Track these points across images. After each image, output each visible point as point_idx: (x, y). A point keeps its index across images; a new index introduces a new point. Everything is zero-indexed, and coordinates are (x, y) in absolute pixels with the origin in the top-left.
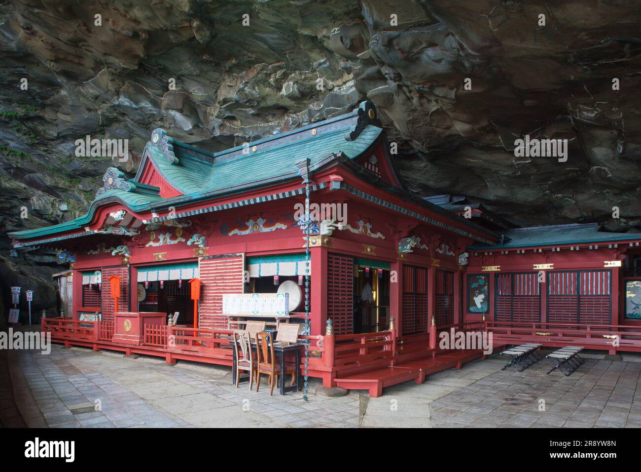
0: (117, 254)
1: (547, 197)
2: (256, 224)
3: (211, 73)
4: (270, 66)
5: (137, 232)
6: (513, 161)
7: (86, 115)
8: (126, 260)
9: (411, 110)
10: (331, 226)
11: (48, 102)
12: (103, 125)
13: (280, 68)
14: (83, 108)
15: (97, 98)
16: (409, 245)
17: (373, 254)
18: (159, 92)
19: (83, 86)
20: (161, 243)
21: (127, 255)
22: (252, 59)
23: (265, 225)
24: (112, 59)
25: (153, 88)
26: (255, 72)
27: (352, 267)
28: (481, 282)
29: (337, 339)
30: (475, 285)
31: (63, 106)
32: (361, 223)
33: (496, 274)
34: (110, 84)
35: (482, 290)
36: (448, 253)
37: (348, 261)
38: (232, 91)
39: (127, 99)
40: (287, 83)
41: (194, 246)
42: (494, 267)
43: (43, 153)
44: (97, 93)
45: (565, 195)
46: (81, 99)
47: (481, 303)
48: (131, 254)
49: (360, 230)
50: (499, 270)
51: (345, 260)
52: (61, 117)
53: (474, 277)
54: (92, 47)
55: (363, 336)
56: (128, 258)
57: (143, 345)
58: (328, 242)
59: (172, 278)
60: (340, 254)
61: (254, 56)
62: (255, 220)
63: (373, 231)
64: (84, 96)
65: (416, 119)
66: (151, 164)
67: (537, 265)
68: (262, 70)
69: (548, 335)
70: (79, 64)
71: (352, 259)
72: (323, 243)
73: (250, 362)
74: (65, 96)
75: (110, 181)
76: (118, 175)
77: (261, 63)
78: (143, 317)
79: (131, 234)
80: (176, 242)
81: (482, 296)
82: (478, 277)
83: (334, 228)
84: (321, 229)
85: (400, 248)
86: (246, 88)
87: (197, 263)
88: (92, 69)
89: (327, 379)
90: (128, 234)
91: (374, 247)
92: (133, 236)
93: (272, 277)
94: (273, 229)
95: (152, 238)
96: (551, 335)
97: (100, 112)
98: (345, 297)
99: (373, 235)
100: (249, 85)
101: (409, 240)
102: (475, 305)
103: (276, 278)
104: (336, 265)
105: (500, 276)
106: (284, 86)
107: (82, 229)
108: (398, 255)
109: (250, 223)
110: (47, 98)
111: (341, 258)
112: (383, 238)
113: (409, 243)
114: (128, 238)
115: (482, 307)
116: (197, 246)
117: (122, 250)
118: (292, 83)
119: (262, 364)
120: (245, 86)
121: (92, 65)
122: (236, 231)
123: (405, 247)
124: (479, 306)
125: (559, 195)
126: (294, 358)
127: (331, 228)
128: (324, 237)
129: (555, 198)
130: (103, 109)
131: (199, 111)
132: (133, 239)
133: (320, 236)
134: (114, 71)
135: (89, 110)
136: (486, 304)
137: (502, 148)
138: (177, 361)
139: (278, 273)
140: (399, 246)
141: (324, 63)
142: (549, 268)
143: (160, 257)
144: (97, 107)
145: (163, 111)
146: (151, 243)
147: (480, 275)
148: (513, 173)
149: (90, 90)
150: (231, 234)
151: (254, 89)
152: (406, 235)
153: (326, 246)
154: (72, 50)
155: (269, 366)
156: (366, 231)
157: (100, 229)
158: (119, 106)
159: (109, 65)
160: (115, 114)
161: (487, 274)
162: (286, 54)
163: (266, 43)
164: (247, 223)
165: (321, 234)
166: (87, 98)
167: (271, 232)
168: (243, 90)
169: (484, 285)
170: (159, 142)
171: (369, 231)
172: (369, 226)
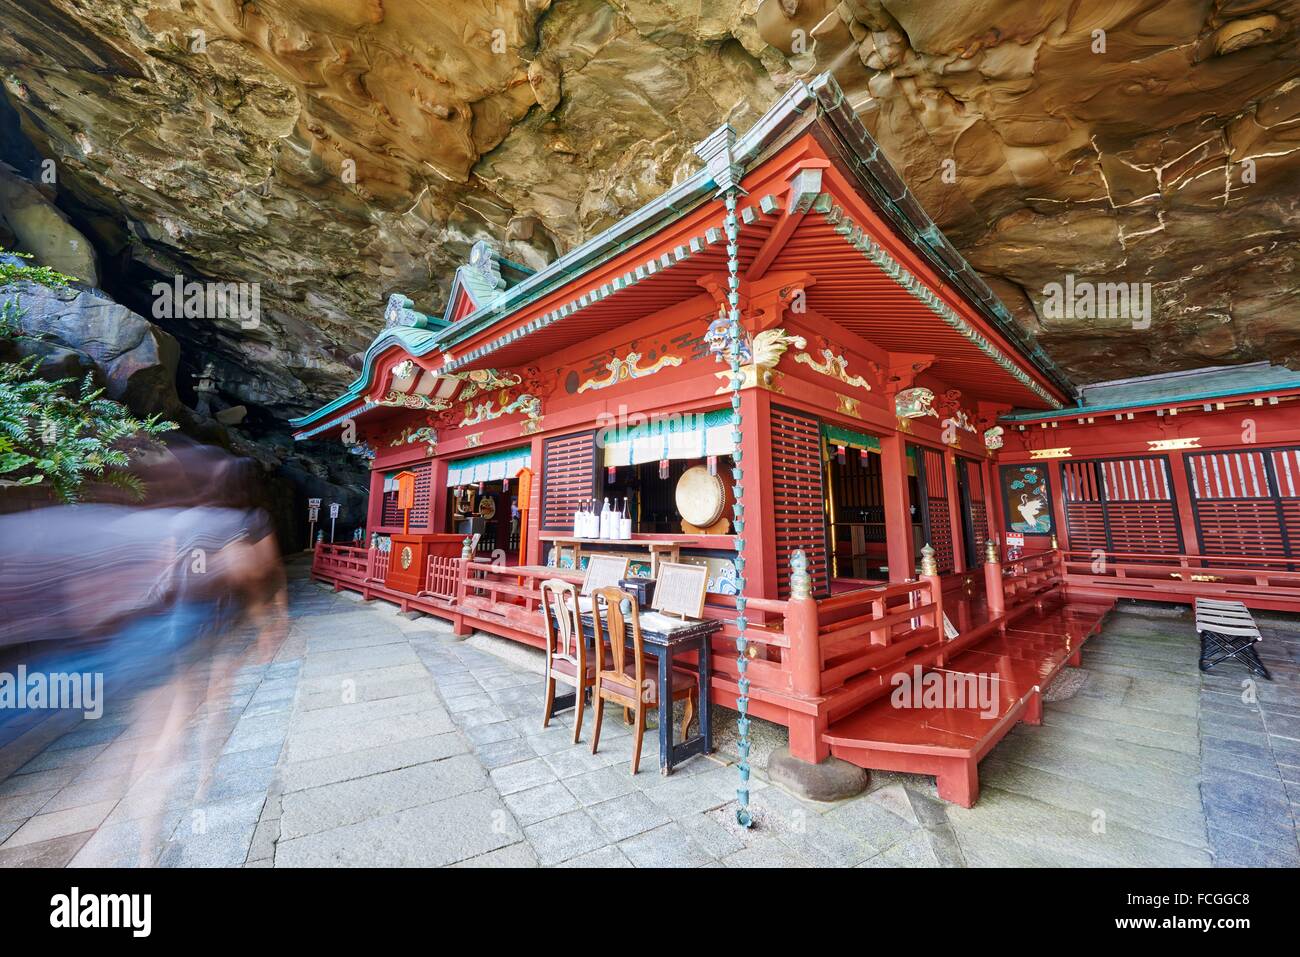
0: (417, 441)
1: (1167, 315)
2: (624, 364)
3: (568, 176)
4: (653, 144)
5: (448, 404)
6: (1120, 234)
7: (413, 264)
8: (431, 450)
9: (914, 143)
10: (776, 343)
11: (366, 251)
12: (434, 277)
13: (669, 142)
14: (408, 254)
15: (421, 234)
16: (917, 402)
17: (856, 415)
18: (501, 218)
19: (402, 219)
20: (478, 420)
21: (432, 442)
22: (624, 134)
23: (640, 364)
24: (432, 168)
25: (493, 214)
26: (631, 156)
27: (818, 439)
28: (1032, 479)
29: (821, 609)
30: (1016, 485)
31: (385, 256)
32: (828, 354)
33: (1062, 463)
34: (434, 209)
35: (1035, 492)
36: (967, 427)
37: (809, 425)
38: (598, 200)
39: (458, 232)
40: (679, 169)
41: (519, 415)
42: (1057, 450)
43: (370, 325)
44: (421, 228)
45: (1209, 306)
46: (403, 239)
47: (1036, 516)
48: (439, 441)
49: (828, 367)
50: (1069, 455)
51: (803, 424)
52: (383, 270)
53: (1013, 470)
54: (402, 150)
55: (876, 596)
56: (434, 447)
57: (421, 595)
58: (771, 380)
59: (493, 478)
60: (793, 409)
61: (627, 128)
62: (623, 358)
63: (850, 372)
64: (406, 235)
65: (922, 163)
66: (466, 296)
67: (1156, 442)
68: (640, 151)
69: (1210, 581)
70: (392, 183)
71: (816, 423)
72: (760, 380)
73: (577, 663)
74: (385, 239)
75: (393, 316)
76: (402, 304)
77: (638, 139)
78: (429, 544)
79: (436, 408)
80: (498, 415)
81: (1036, 504)
82: (1022, 470)
83: (784, 348)
84: (755, 352)
85: (898, 408)
86: (618, 189)
87: (529, 445)
88: (410, 190)
89: (805, 734)
90: (431, 407)
91: (857, 402)
92: (440, 411)
93: (655, 465)
94: (656, 368)
95: (467, 414)
96: (1218, 581)
97: (427, 257)
98: (807, 500)
99: (850, 381)
100: (622, 182)
101: (918, 391)
102: (1022, 519)
103: (664, 466)
104: (787, 432)
105: (1068, 466)
106: (676, 174)
107: (360, 402)
108: (897, 422)
109: (614, 365)
110: (364, 246)
111: (795, 419)
112: (869, 388)
113: (918, 397)
114: (435, 415)
115: (1038, 525)
116: (525, 416)
117: (427, 434)
118: (687, 166)
119: (608, 675)
120: (618, 184)
121: (409, 184)
122: (590, 384)
123: (911, 407)
124: (1032, 522)
125: (1194, 309)
126: (696, 653)
127: (778, 346)
128: (761, 369)
129: (1184, 315)
130: (430, 250)
131: (555, 241)
132: (441, 415)
133: (755, 366)
134: (437, 189)
135: (415, 255)
136: (1046, 518)
137: (1105, 204)
138: (475, 631)
139: (666, 454)
140: (894, 405)
141: (741, 107)
142: (1190, 446)
143: (474, 440)
144: (423, 250)
145: (507, 245)
146: (467, 422)
147: (1026, 466)
148: (1109, 265)
149: (412, 223)
150: (580, 390)
151: (630, 187)
152: (909, 383)
153: (767, 387)
154: (379, 161)
155: (625, 681)
156: (838, 372)
157: (383, 398)
158: (449, 243)
159: (430, 178)
160: (446, 258)
161: (1043, 465)
162: (676, 112)
163: (644, 93)
164: (608, 366)
165: (756, 362)
166: (410, 238)
167: (653, 375)
168: (613, 191)
169: (1039, 483)
170: (481, 260)
171: (843, 372)
172: (843, 363)
